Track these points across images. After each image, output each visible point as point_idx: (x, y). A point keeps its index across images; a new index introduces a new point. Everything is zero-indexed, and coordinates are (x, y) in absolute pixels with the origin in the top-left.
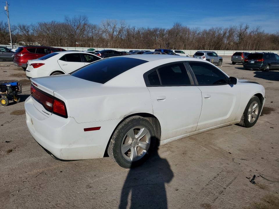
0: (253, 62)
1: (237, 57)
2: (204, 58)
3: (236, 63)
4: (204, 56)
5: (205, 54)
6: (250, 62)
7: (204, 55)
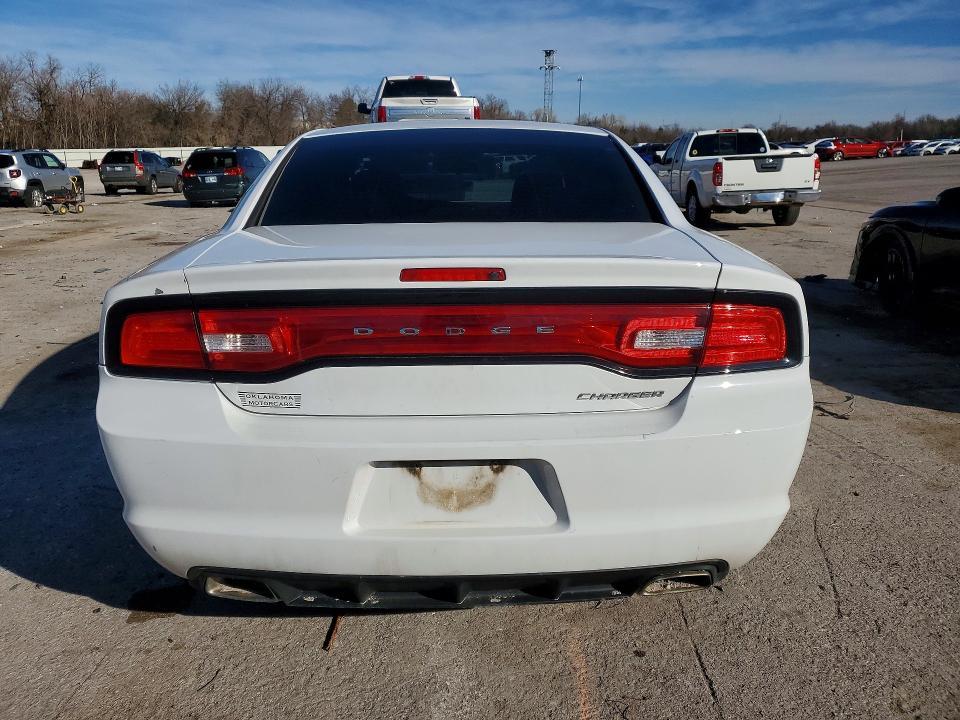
0: (212, 179)
1: (119, 169)
2: (19, 175)
3: (119, 191)
4: (12, 168)
5: (14, 157)
6: (203, 178)
7: (12, 163)
